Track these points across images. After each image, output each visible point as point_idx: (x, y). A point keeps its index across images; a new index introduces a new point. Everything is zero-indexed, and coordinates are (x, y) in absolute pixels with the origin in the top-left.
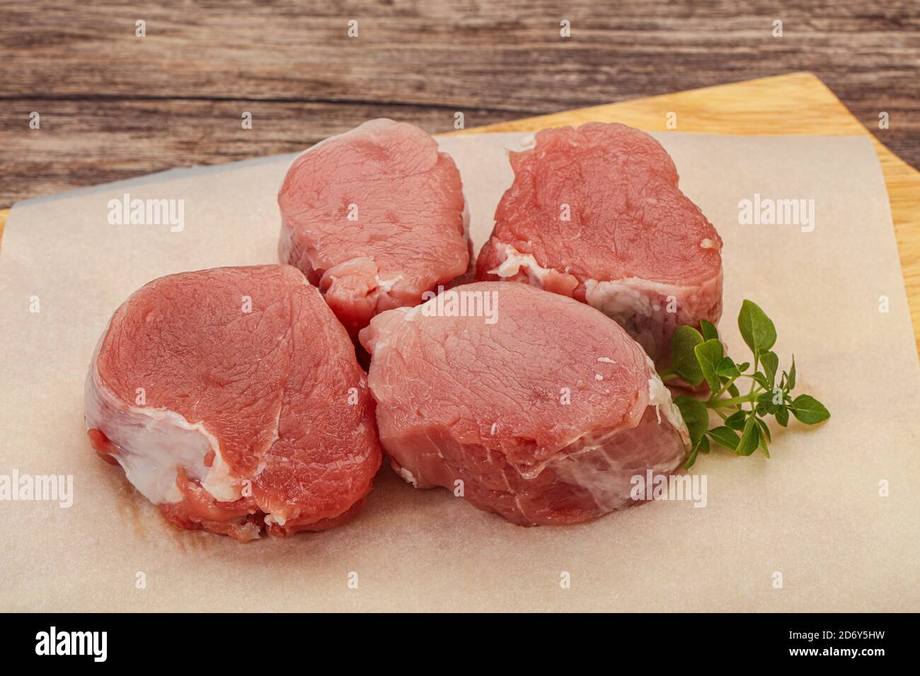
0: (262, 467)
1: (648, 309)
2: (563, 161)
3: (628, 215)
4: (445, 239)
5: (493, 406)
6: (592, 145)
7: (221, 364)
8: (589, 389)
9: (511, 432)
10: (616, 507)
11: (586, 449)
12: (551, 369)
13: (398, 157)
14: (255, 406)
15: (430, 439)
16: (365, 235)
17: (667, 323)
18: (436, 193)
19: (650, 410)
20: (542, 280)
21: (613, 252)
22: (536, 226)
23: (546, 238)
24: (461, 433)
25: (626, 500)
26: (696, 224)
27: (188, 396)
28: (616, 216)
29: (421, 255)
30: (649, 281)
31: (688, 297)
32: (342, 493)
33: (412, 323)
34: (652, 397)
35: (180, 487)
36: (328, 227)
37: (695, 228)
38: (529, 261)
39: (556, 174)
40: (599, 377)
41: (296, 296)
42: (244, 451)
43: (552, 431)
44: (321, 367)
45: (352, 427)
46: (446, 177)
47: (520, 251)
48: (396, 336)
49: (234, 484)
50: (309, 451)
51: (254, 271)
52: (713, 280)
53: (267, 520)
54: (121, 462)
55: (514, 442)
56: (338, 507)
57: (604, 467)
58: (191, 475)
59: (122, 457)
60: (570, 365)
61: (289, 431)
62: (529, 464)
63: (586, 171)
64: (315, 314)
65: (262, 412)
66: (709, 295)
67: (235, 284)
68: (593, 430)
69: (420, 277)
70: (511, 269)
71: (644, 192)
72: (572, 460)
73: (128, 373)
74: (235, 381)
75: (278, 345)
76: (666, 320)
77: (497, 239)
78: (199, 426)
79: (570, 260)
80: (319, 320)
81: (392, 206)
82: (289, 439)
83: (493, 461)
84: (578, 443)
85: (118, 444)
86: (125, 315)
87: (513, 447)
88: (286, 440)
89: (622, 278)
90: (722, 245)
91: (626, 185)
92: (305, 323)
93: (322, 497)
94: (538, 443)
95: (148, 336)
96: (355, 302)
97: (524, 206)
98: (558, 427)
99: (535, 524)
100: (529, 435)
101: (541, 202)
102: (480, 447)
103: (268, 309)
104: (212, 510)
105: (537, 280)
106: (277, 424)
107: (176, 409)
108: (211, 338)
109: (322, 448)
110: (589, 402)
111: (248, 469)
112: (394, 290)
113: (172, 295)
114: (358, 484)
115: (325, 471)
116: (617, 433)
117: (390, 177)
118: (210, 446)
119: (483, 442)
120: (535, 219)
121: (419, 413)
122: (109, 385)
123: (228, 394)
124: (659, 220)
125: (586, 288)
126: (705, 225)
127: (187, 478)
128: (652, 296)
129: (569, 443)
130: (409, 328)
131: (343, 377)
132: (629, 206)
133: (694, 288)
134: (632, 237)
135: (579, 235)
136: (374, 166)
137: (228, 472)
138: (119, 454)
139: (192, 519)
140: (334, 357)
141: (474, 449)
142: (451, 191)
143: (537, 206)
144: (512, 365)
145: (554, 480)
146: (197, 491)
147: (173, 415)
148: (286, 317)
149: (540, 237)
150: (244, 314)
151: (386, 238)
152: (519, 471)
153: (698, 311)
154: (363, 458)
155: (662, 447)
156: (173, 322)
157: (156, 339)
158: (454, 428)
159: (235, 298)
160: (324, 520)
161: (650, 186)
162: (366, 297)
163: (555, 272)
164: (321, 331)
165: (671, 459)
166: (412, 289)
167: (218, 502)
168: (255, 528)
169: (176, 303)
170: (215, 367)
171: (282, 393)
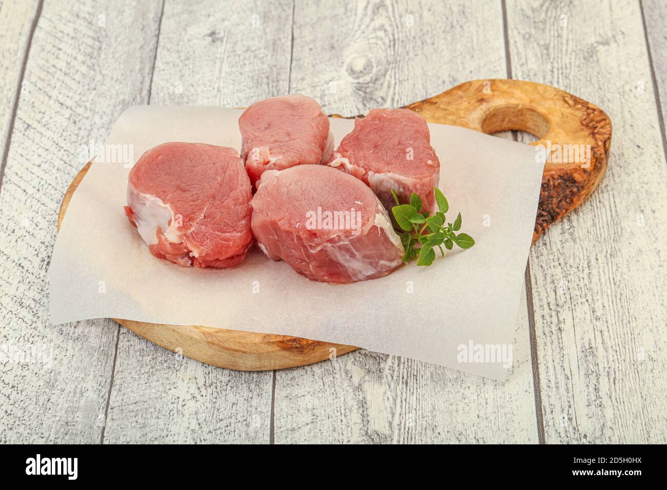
0: (193, 229)
1: (398, 191)
2: (377, 122)
3: (397, 146)
4: (309, 146)
6: (393, 117)
7: (187, 182)
9: (306, 228)
10: (361, 278)
11: (342, 243)
13: (300, 110)
14: (196, 203)
15: (271, 228)
16: (272, 139)
18: (313, 128)
19: (375, 227)
20: (350, 170)
21: (385, 161)
22: (354, 147)
23: (356, 151)
24: (283, 225)
25: (366, 276)
27: (166, 192)
28: (392, 146)
30: (397, 175)
31: (416, 185)
32: (227, 248)
33: (277, 177)
34: (376, 221)
35: (157, 236)
38: (346, 161)
39: (371, 127)
41: (231, 161)
42: (185, 220)
43: (324, 230)
45: (239, 221)
46: (321, 123)
47: (343, 156)
48: (268, 181)
49: (178, 235)
50: (216, 226)
51: (216, 148)
52: (428, 179)
53: (191, 255)
54: (137, 224)
55: (307, 233)
56: (224, 254)
57: (353, 255)
58: (163, 231)
59: (137, 221)
60: (342, 203)
61: (209, 216)
62: (313, 245)
63: (385, 127)
64: (237, 169)
65: (199, 205)
66: (426, 186)
67: (205, 151)
68: (344, 233)
69: (290, 159)
70: (336, 163)
71: (409, 138)
72: (335, 248)
74: (191, 191)
75: (216, 180)
78: (168, 206)
79: (364, 161)
80: (238, 173)
81: (289, 129)
82: (208, 219)
83: (297, 242)
84: (337, 239)
85: (136, 214)
86: (149, 154)
87: (306, 235)
89: (386, 173)
90: (439, 165)
91: (401, 134)
92: (232, 172)
93: (217, 248)
94: (317, 235)
95: (157, 164)
96: (258, 167)
97: (352, 138)
99: (320, 281)
100: (314, 230)
101: (360, 137)
102: (291, 233)
103: (217, 164)
104: (169, 248)
105: (349, 171)
106: (205, 212)
107: (159, 197)
108: (187, 171)
109: (222, 226)
111: (186, 229)
112: (277, 162)
113: (174, 150)
114: (236, 245)
115: (221, 236)
116: (358, 237)
117: (294, 117)
118: (171, 216)
119: (292, 230)
120: (355, 144)
121: (267, 214)
122: (133, 183)
123: (184, 195)
125: (368, 176)
126: (433, 155)
127: (160, 232)
128: (399, 183)
129: (332, 237)
130: (275, 178)
132: (399, 143)
133: (418, 180)
134: (396, 155)
135: (371, 152)
136: (288, 112)
137: (176, 228)
138: (136, 219)
139: (161, 253)
140: (240, 188)
141: (289, 233)
143: (358, 139)
144: (316, 200)
145: (327, 257)
146: (163, 238)
147: (158, 199)
148: (224, 169)
149: (353, 151)
150: (205, 165)
151: (281, 142)
152: (309, 249)
153: (420, 194)
154: (240, 234)
155: (385, 251)
156: (172, 161)
157: (160, 167)
158: (281, 222)
159: (203, 157)
160: (218, 260)
161: (413, 136)
162: (264, 165)
163: (356, 167)
164: (238, 177)
165: (392, 260)
166: (284, 163)
167: (171, 243)
168: (189, 261)
169: (174, 154)
170: (184, 183)
171: (212, 200)
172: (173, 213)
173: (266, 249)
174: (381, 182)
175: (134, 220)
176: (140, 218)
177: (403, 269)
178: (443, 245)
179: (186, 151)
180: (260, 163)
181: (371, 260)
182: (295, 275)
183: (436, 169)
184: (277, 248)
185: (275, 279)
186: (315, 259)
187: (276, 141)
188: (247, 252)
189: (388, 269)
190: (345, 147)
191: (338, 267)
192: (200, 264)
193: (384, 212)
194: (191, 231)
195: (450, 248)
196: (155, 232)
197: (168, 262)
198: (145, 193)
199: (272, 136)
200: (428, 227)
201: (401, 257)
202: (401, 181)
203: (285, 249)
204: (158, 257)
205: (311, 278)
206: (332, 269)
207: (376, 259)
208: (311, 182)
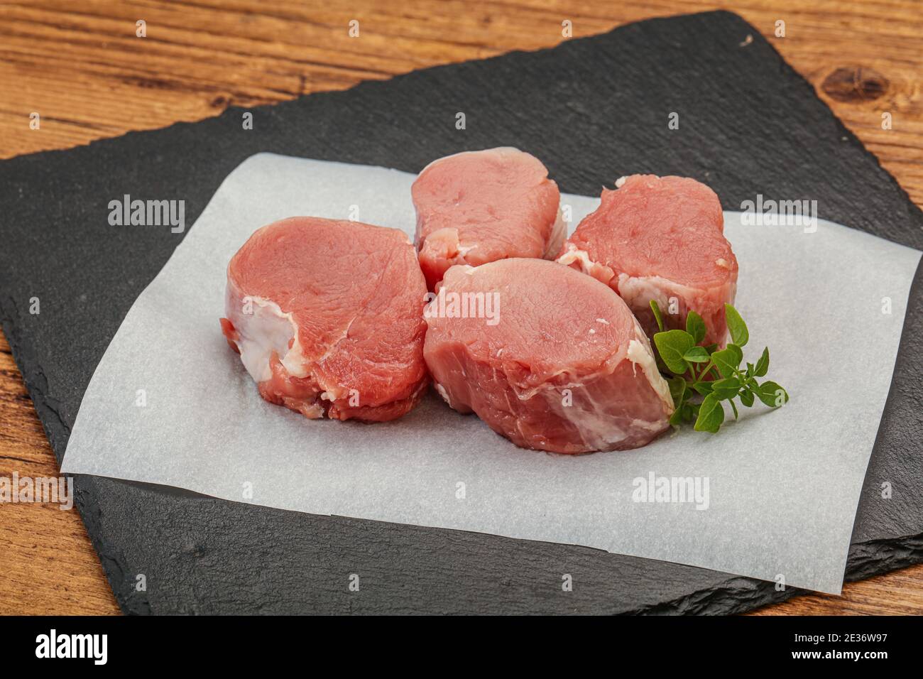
0: (328, 354)
2: (638, 196)
3: (669, 235)
4: (524, 231)
8: (582, 338)
9: (513, 358)
10: (600, 448)
11: (571, 385)
12: (559, 321)
13: (513, 175)
14: (335, 312)
15: (455, 356)
16: (465, 218)
19: (626, 362)
20: (589, 271)
21: (647, 257)
22: (598, 233)
23: (601, 240)
24: (475, 351)
25: (608, 444)
27: (287, 294)
28: (659, 235)
30: (667, 280)
31: (695, 298)
32: (382, 387)
33: (470, 277)
34: (629, 352)
35: (270, 366)
36: (440, 209)
37: (718, 252)
38: (583, 256)
40: (592, 331)
41: (395, 249)
42: (317, 340)
43: (543, 361)
44: (395, 297)
45: (404, 343)
46: (544, 194)
47: (579, 249)
48: (454, 282)
49: (304, 363)
50: (366, 351)
51: (372, 228)
53: (323, 396)
54: (240, 348)
55: (514, 366)
56: (377, 397)
57: (589, 408)
58: (280, 358)
59: (240, 342)
60: (575, 321)
61: (356, 334)
62: (523, 386)
64: (406, 262)
65: (340, 317)
67: (355, 233)
68: (576, 368)
69: (491, 250)
70: (568, 259)
71: (689, 223)
74: (329, 294)
78: (289, 316)
79: (612, 258)
80: (407, 268)
81: (492, 203)
82: (353, 340)
83: (498, 380)
84: (563, 377)
85: (239, 331)
87: (513, 369)
88: (351, 340)
89: (648, 276)
90: (736, 269)
91: (676, 216)
92: (396, 267)
94: (531, 370)
95: (275, 250)
96: (438, 261)
97: (595, 220)
98: (549, 361)
99: (532, 448)
100: (525, 362)
101: (608, 219)
102: (488, 365)
103: (373, 254)
104: (288, 385)
106: (349, 327)
107: (276, 301)
109: (376, 351)
110: (578, 347)
111: (317, 354)
112: (469, 254)
113: (304, 229)
114: (398, 384)
115: (373, 367)
116: (598, 376)
118: (294, 331)
119: (490, 361)
121: (450, 334)
122: (234, 278)
123: (317, 299)
124: (692, 242)
125: (619, 280)
126: (726, 252)
127: (275, 359)
128: (670, 295)
129: (556, 374)
130: (465, 278)
132: (672, 230)
133: (700, 291)
134: (666, 249)
135: (626, 242)
136: (492, 176)
137: (301, 351)
138: (239, 340)
139: (275, 393)
140: (408, 292)
141: (484, 365)
142: (545, 204)
143: (605, 222)
144: (532, 313)
145: (546, 408)
146: (280, 369)
147: (273, 305)
148: (384, 262)
149: (597, 240)
150: (354, 254)
151: (478, 222)
152: (517, 393)
153: (703, 313)
154: (406, 366)
155: (641, 404)
156: (299, 247)
157: (280, 254)
158: (471, 346)
159: (351, 242)
160: (367, 407)
161: (695, 220)
162: (447, 259)
163: (599, 265)
164: (406, 274)
165: (653, 420)
166: (482, 256)
167: (293, 377)
168: (320, 409)
169: (305, 235)
170: (317, 282)
171: (361, 309)
172: (296, 327)
173: (447, 392)
174: (640, 292)
175: (235, 341)
176: (245, 337)
177: (672, 436)
178: (737, 400)
179: (323, 230)
180: (442, 255)
181: (618, 416)
182: (492, 437)
183: (732, 274)
184: (465, 390)
185: (460, 444)
186: (526, 412)
187: (470, 221)
188: (417, 398)
189: (647, 434)
190: (584, 234)
191: (563, 427)
192: (339, 413)
193: (643, 339)
194: (325, 357)
195: (750, 405)
196: (267, 360)
197: (287, 411)
198: (253, 295)
199: (464, 213)
200: (714, 367)
201: (669, 417)
202: (671, 291)
203: (477, 392)
204: (271, 402)
205: (519, 442)
206: (554, 430)
207: (627, 416)
208: (526, 285)
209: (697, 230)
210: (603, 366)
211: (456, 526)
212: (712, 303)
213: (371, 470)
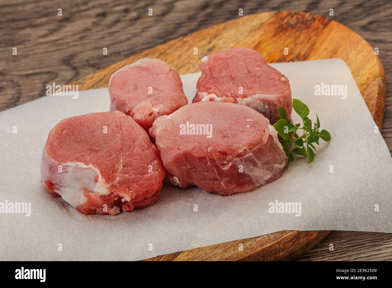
0: (118, 179)
1: (263, 108)
2: (221, 62)
3: (250, 75)
5: (208, 141)
6: (231, 55)
7: (95, 145)
8: (245, 131)
9: (216, 150)
10: (262, 184)
11: (247, 155)
12: (229, 127)
13: (154, 70)
14: (112, 157)
15: (184, 159)
17: (272, 113)
18: (171, 80)
19: (270, 136)
21: (246, 87)
22: (214, 84)
23: (218, 86)
24: (196, 153)
25: (265, 180)
26: (277, 74)
27: (84, 156)
28: (245, 75)
29: (169, 99)
30: (263, 95)
31: (279, 99)
32: (152, 186)
35: (84, 195)
36: (130, 95)
37: (277, 75)
38: (213, 96)
39: (219, 66)
40: (248, 126)
41: (121, 119)
42: (110, 173)
43: (232, 147)
44: (136, 141)
45: (152, 161)
47: (209, 93)
48: (164, 125)
49: (107, 187)
50: (136, 171)
51: (103, 114)
52: (288, 91)
53: (123, 200)
54: (59, 193)
55: (218, 154)
56: (151, 192)
57: (255, 165)
58: (89, 190)
60: (236, 124)
61: (127, 165)
62: (225, 163)
63: (230, 63)
64: (130, 124)
65: (115, 159)
66: (287, 98)
67: (96, 118)
68: (249, 146)
69: (170, 106)
71: (254, 67)
72: (242, 161)
73: (59, 151)
74: (102, 150)
75: (117, 137)
76: (271, 112)
77: (199, 91)
78: (90, 166)
79: (230, 92)
80: (132, 127)
81: (155, 85)
83: (211, 164)
84: (243, 153)
85: (57, 184)
86: (54, 131)
87: (218, 156)
88: (126, 168)
89: (252, 95)
90: (288, 81)
91: (247, 65)
92: (127, 128)
93: (144, 188)
94: (228, 153)
95: (65, 138)
96: (145, 119)
97: (208, 78)
98: (235, 146)
99: (230, 194)
100: (224, 150)
101: (214, 76)
102: (204, 158)
103: (110, 126)
104: (99, 201)
106: (122, 162)
107: (80, 161)
108: (90, 137)
109: (141, 169)
110: (245, 135)
111: (112, 180)
112: (160, 111)
113: (72, 124)
114: (158, 182)
115: (143, 178)
116: (258, 147)
117: (152, 76)
118: (96, 173)
119: (206, 155)
120: (213, 81)
121: (178, 149)
122: (52, 157)
123: (100, 153)
124: (262, 74)
125: (237, 102)
126: (281, 74)
127: (87, 191)
128: (264, 101)
129: (240, 152)
130: (169, 121)
131: (145, 144)
132: (249, 72)
133: (281, 95)
134: (253, 81)
135: (232, 83)
136: (145, 73)
137: (104, 182)
138: (58, 189)
139: (91, 208)
140: (140, 138)
141: (202, 159)
143: (214, 78)
145: (236, 171)
146: (92, 194)
147: (79, 163)
148: (119, 127)
149: (216, 87)
152: (221, 167)
153: (283, 106)
154: (159, 172)
156: (74, 132)
157: (68, 139)
158: (193, 151)
160: (145, 198)
161: (256, 64)
162: (149, 116)
163: (224, 98)
164: (134, 130)
165: (281, 163)
166: (167, 110)
167: (101, 196)
168: (118, 209)
169: (74, 126)
170: (94, 146)
171: (122, 152)
172: (97, 170)
173: (179, 180)
175: (56, 191)
176: (62, 186)
177: (289, 169)
179: (81, 122)
180: (146, 115)
181: (268, 165)
184: (189, 175)
186: (227, 176)
189: (280, 171)
190: (206, 87)
191: (244, 178)
192: (129, 206)
196: (81, 193)
197: (99, 216)
198: (66, 162)
201: (286, 159)
202: (266, 99)
203: (198, 174)
204: (88, 214)
205: (223, 193)
206: (240, 181)
207: (272, 164)
208: (201, 116)
209: (261, 68)
210: (261, 141)
211: (220, 241)
212: (287, 99)
213: (162, 229)
